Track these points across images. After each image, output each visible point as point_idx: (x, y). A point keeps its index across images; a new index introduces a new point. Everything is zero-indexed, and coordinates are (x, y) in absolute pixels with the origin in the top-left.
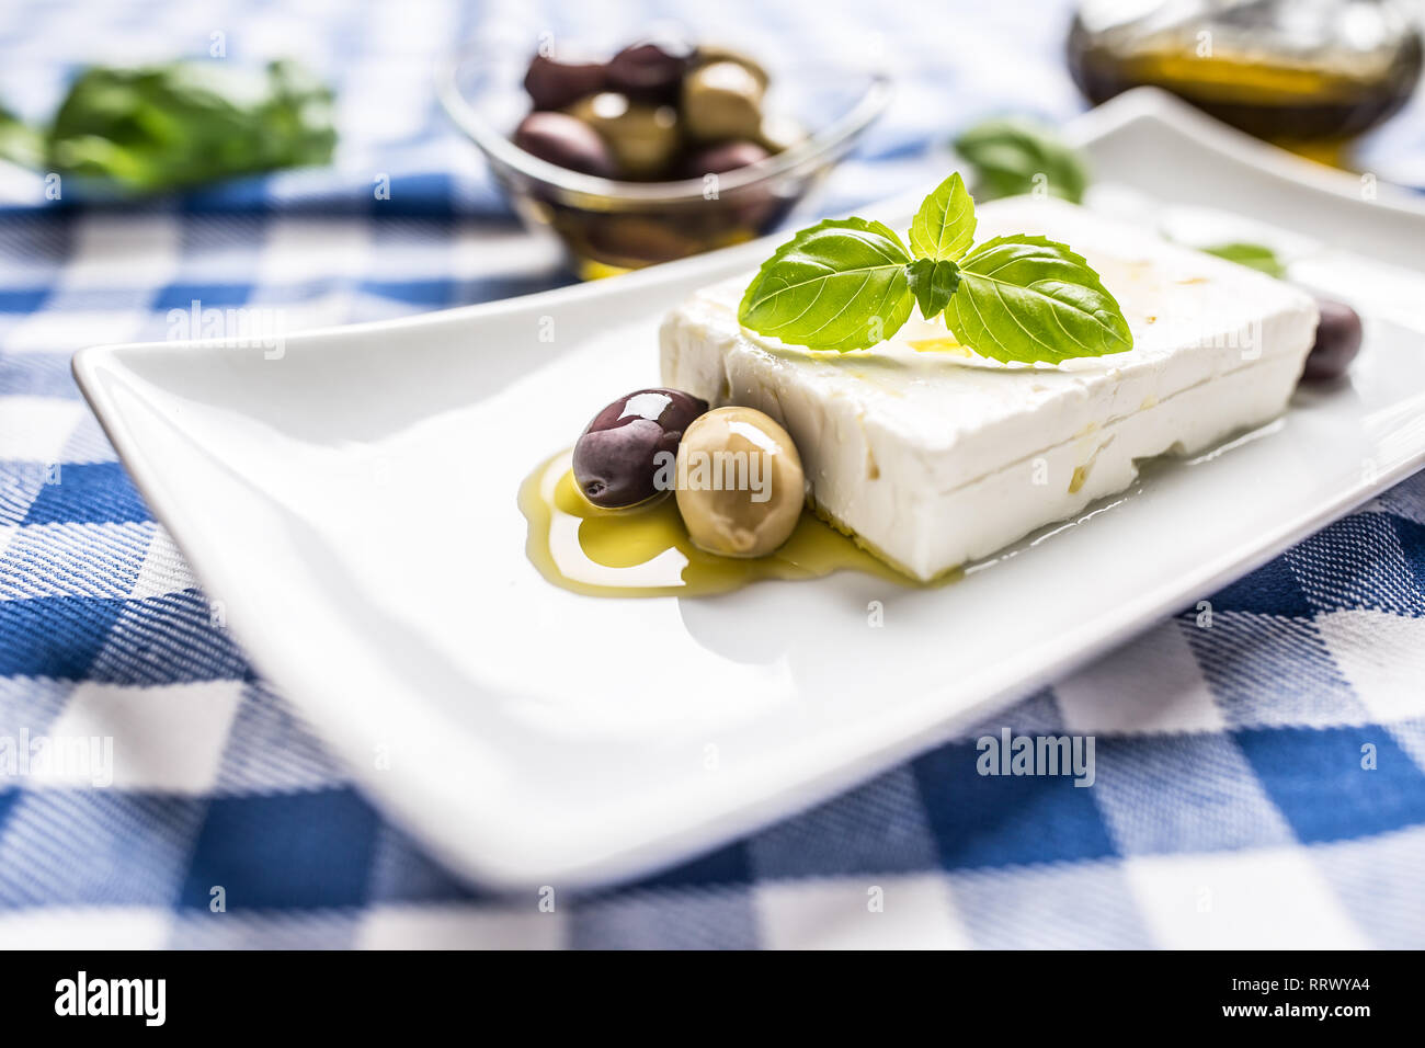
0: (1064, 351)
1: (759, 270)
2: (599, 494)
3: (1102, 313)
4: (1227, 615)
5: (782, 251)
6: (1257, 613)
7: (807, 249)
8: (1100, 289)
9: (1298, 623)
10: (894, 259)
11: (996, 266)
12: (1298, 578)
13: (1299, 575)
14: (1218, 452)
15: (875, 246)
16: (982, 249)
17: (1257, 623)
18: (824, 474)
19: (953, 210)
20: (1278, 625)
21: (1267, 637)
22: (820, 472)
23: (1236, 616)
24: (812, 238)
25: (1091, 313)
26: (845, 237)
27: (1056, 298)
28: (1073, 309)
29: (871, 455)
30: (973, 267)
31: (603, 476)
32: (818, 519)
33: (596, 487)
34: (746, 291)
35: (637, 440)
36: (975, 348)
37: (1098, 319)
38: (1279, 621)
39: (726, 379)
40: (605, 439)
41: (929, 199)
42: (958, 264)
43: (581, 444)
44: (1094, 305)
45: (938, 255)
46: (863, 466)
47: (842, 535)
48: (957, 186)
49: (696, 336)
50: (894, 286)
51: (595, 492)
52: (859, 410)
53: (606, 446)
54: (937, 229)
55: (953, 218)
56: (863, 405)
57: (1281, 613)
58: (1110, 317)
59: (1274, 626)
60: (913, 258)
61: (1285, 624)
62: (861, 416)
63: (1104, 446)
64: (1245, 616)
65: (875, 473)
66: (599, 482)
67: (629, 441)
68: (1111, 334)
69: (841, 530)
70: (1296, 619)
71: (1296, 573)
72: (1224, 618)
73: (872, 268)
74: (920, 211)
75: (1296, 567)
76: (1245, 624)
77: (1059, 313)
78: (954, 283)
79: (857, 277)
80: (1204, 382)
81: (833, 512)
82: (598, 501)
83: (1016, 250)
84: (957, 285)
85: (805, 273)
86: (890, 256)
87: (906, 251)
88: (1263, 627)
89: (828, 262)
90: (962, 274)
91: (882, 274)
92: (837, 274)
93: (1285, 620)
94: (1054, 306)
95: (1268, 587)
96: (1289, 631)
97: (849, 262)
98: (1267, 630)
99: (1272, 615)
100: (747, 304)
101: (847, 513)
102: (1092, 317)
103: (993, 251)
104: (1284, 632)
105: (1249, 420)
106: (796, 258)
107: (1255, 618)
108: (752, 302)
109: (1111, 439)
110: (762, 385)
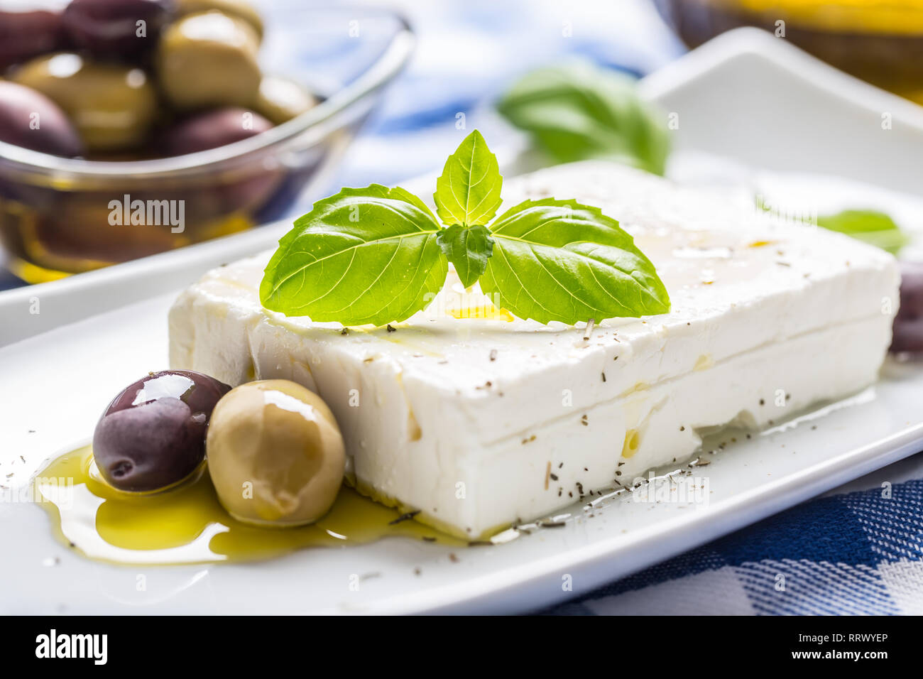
0: (603, 310)
1: (278, 247)
2: (126, 476)
3: (639, 274)
4: (785, 563)
5: (301, 224)
6: (817, 561)
7: (330, 220)
8: (635, 250)
9: (860, 570)
10: (422, 225)
11: (528, 228)
12: (865, 529)
13: (866, 525)
14: (793, 424)
15: (402, 213)
16: (511, 212)
17: (815, 570)
18: (363, 444)
19: (477, 169)
20: (839, 571)
21: (826, 583)
22: (360, 443)
23: (795, 563)
24: (332, 209)
25: (629, 273)
26: (371, 205)
27: (592, 257)
28: (610, 268)
29: (412, 416)
30: (505, 230)
31: (131, 455)
32: (359, 495)
33: (122, 469)
34: (266, 270)
35: (165, 417)
36: (514, 310)
37: (637, 279)
38: (841, 568)
39: (251, 360)
40: (130, 417)
41: (452, 160)
42: (487, 226)
43: (104, 425)
44: (629, 265)
45: (468, 219)
46: (404, 427)
47: (386, 508)
48: (477, 144)
49: (215, 314)
50: (426, 254)
51: (121, 473)
52: (397, 370)
53: (131, 425)
54: (463, 190)
55: (478, 179)
56: (401, 365)
57: (843, 560)
58: (647, 279)
59: (834, 572)
60: (442, 224)
61: (847, 571)
62: (400, 375)
63: (656, 408)
64: (804, 564)
65: (417, 435)
66: (127, 462)
67: (156, 419)
68: (648, 295)
69: (385, 503)
70: (858, 566)
71: (863, 524)
72: (782, 566)
73: (401, 236)
74: (444, 172)
75: (864, 519)
76: (803, 571)
77: (597, 273)
78: (486, 247)
79: (387, 245)
80: (766, 344)
81: (375, 486)
82: (123, 486)
83: (548, 211)
84: (490, 249)
85: (331, 245)
86: (419, 223)
87: (433, 216)
88: (822, 573)
89: (356, 232)
90: (492, 237)
91: (412, 242)
92: (367, 244)
93: (845, 566)
94: (590, 264)
95: (832, 537)
96: (850, 577)
97: (377, 231)
98: (827, 576)
99: (833, 562)
100: (269, 285)
101: (390, 483)
102: (628, 277)
103: (524, 213)
104: (845, 578)
105: (830, 392)
106: (318, 229)
107: (814, 565)
108: (275, 281)
109: (665, 401)
110: (293, 358)
